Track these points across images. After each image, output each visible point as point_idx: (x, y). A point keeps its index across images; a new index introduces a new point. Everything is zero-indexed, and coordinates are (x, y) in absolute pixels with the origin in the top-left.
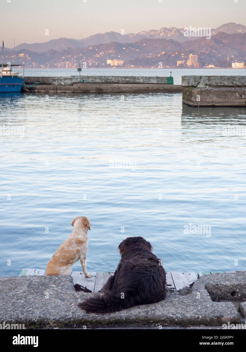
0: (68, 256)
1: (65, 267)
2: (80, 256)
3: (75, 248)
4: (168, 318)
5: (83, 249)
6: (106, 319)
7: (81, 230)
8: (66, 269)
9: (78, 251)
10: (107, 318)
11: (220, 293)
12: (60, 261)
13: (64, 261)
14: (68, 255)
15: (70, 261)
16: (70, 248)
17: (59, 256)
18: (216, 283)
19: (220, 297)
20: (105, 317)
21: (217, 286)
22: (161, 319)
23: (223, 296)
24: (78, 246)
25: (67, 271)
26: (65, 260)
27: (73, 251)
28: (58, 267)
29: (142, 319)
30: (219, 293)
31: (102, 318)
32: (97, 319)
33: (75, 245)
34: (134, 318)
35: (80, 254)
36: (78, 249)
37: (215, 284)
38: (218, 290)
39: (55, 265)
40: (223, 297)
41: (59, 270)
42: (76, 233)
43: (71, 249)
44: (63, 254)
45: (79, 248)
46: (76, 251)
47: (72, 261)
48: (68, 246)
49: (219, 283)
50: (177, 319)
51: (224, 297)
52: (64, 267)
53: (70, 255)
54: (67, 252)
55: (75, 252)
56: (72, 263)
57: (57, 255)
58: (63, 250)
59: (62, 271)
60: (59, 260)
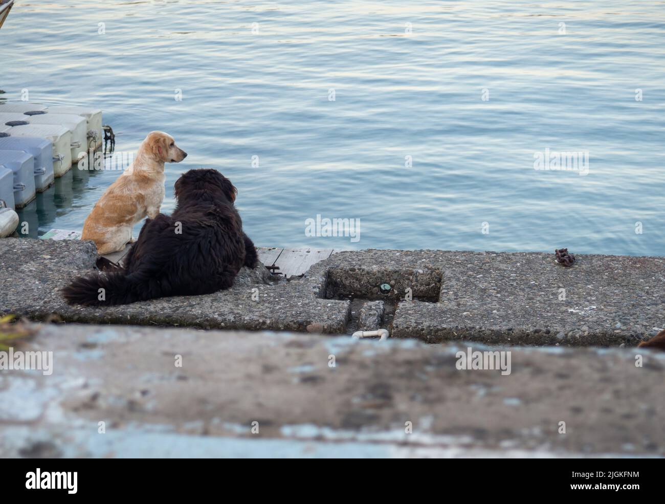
0: (120, 206)
1: (114, 229)
2: (146, 208)
3: (134, 192)
5: (152, 193)
8: (118, 231)
9: (141, 198)
11: (359, 286)
12: (106, 216)
13: (112, 215)
14: (120, 204)
15: (124, 217)
16: (124, 190)
17: (104, 207)
18: (352, 267)
19: (358, 293)
21: (351, 273)
23: (363, 292)
24: (140, 188)
25: (120, 236)
26: (116, 215)
27: (131, 198)
28: (101, 227)
30: (357, 285)
33: (134, 185)
35: (146, 204)
36: (141, 194)
37: (348, 268)
38: (354, 280)
39: (96, 224)
40: (364, 294)
41: (104, 234)
43: (126, 192)
44: (111, 203)
45: (142, 192)
46: (136, 198)
47: (130, 217)
48: (120, 187)
49: (356, 267)
51: (366, 295)
52: (112, 227)
53: (124, 205)
54: (119, 199)
55: (134, 200)
56: (130, 220)
57: (101, 204)
58: (111, 195)
59: (108, 236)
60: (103, 213)
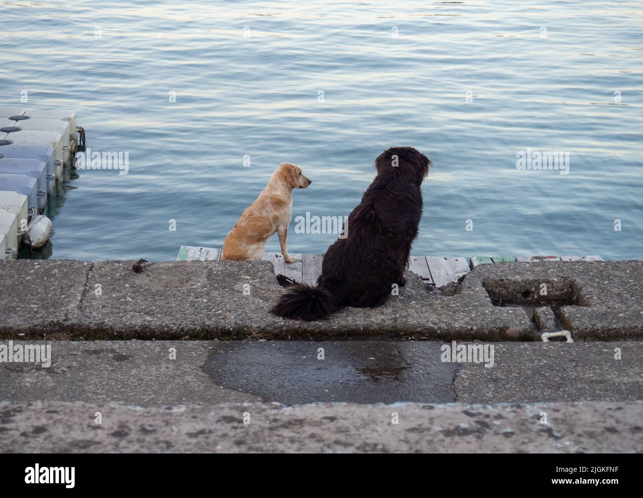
0: (260, 226)
2: (278, 227)
3: (270, 213)
4: (426, 329)
5: (284, 214)
6: (335, 329)
7: (280, 183)
8: (257, 249)
9: (276, 219)
10: (336, 327)
11: (506, 293)
12: (248, 234)
13: (253, 234)
14: (260, 224)
15: (263, 235)
16: (263, 212)
17: (246, 227)
18: (500, 278)
19: (506, 299)
20: (333, 326)
21: (500, 282)
22: (416, 330)
23: (510, 297)
24: (275, 209)
25: (259, 252)
26: (256, 234)
27: (269, 218)
28: (244, 244)
29: (387, 329)
30: (504, 292)
31: (329, 327)
32: (321, 329)
33: (270, 207)
34: (376, 328)
35: (278, 224)
36: (276, 215)
37: (497, 279)
38: (503, 289)
39: (239, 241)
40: (510, 300)
41: (247, 250)
42: (272, 187)
43: (265, 214)
44: (252, 223)
45: (277, 213)
46: (272, 219)
47: (267, 235)
48: (259, 209)
49: (504, 278)
50: (441, 331)
51: (512, 300)
52: (253, 244)
53: (264, 225)
54: (259, 220)
55: (272, 221)
56: (266, 238)
57: (243, 224)
58: (252, 217)
59: (250, 252)
60: (246, 232)
